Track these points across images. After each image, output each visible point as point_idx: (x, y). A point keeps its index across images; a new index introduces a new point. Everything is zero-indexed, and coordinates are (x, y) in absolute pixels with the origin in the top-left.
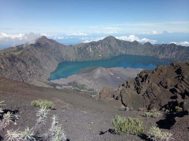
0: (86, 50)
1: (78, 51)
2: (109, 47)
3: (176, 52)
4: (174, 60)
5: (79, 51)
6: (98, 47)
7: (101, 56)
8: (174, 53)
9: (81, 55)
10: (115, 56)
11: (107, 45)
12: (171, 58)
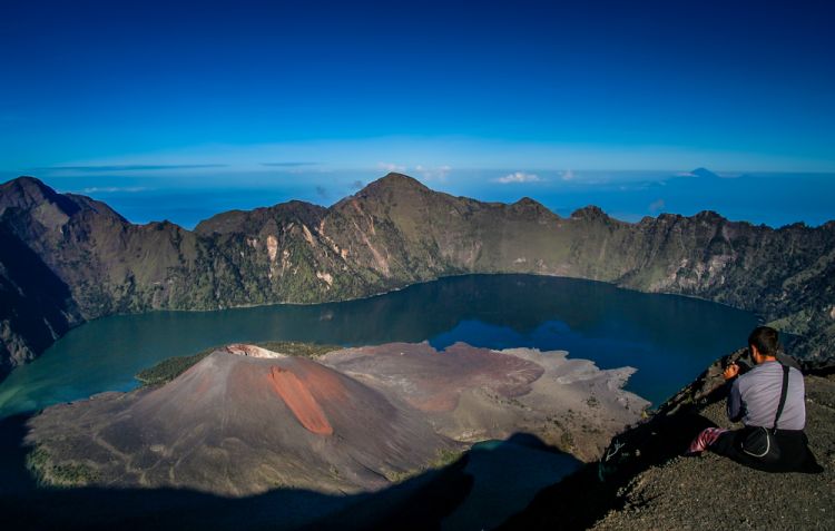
0: (244, 246)
1: (201, 253)
2: (382, 232)
3: (724, 257)
4: (716, 299)
5: (205, 254)
6: (315, 234)
7: (328, 278)
8: (716, 264)
9: (210, 274)
10: (418, 278)
11: (376, 222)
12: (707, 285)
